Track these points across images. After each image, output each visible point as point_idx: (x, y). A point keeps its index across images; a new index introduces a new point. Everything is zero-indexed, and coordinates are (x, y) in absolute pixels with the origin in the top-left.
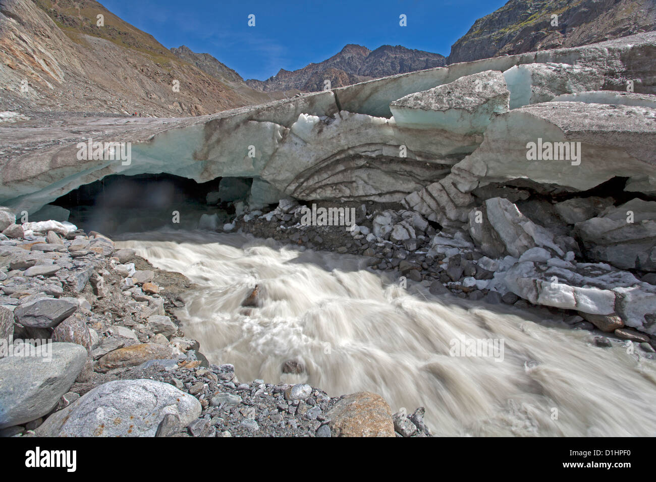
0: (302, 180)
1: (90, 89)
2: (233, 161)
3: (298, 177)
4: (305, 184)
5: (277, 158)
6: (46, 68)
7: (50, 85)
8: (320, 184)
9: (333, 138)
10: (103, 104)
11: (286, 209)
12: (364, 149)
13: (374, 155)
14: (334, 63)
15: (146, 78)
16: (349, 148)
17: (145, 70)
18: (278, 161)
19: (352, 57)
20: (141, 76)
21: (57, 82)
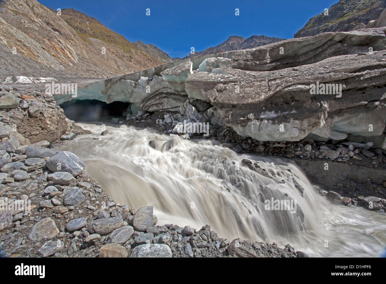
0: (145, 103)
1: (89, 65)
2: (117, 94)
3: (143, 101)
4: (146, 104)
5: (134, 94)
6: (70, 56)
7: (71, 64)
8: (151, 104)
9: (153, 86)
10: (94, 73)
11: (140, 114)
12: (163, 90)
13: (165, 92)
14: (223, 47)
15: (118, 59)
16: (159, 90)
17: (118, 55)
18: (134, 95)
19: (234, 43)
20: (116, 58)
21: (74, 63)
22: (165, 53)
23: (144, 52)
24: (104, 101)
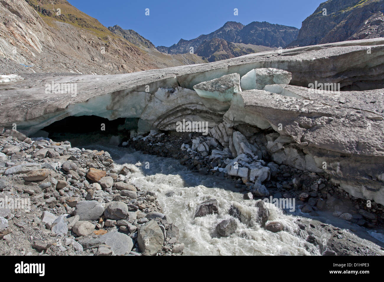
0: (161, 120)
1: (57, 56)
2: (126, 110)
3: (159, 118)
4: (162, 122)
5: (148, 109)
6: (32, 44)
7: (34, 55)
8: (170, 122)
9: (174, 100)
11: (153, 135)
12: (188, 106)
13: (193, 109)
14: (218, 35)
15: (91, 47)
16: (182, 105)
17: (91, 42)
18: (148, 110)
19: (231, 30)
20: (88, 46)
21: (38, 52)
22: (147, 40)
23: (122, 40)
24: (105, 117)
